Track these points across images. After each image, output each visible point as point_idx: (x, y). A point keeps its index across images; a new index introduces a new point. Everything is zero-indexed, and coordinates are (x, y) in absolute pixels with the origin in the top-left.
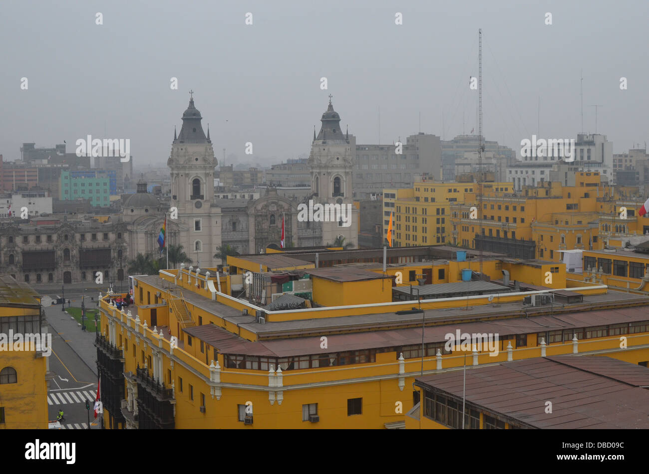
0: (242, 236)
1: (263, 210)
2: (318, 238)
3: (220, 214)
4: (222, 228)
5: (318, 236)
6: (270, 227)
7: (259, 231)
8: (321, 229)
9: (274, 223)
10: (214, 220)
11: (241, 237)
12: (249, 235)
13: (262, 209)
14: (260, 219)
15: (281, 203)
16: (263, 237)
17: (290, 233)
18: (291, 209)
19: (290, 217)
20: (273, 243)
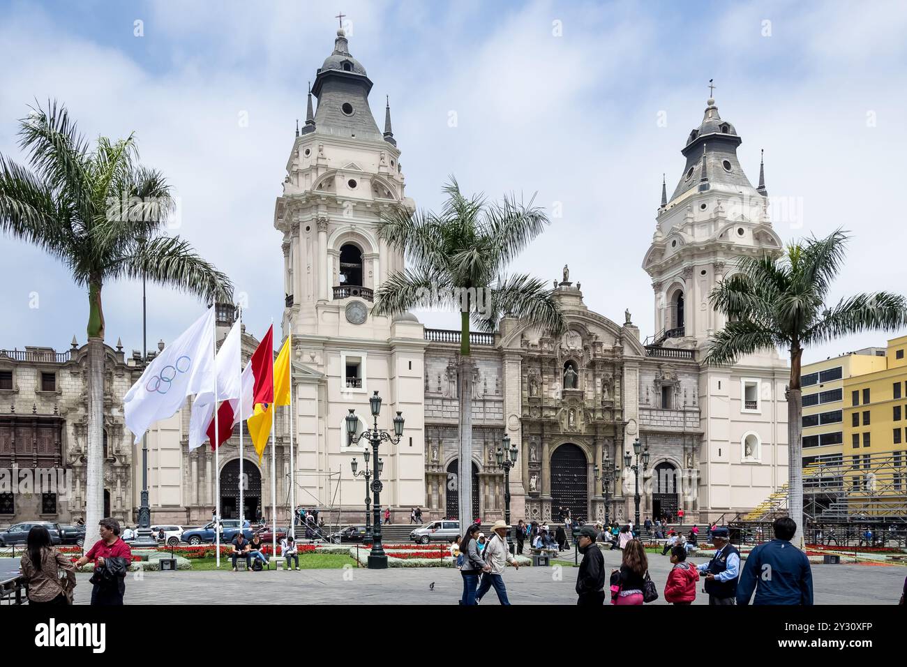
0: (485, 412)
1: (546, 345)
2: (691, 435)
3: (420, 340)
4: (427, 388)
5: (691, 430)
6: (564, 392)
7: (533, 403)
8: (700, 412)
9: (575, 385)
10: (401, 361)
11: (481, 416)
12: (504, 414)
13: (541, 343)
14: (535, 370)
15: (591, 329)
16: (544, 419)
17: (618, 416)
18: (621, 349)
19: (618, 372)
20: (571, 441)
